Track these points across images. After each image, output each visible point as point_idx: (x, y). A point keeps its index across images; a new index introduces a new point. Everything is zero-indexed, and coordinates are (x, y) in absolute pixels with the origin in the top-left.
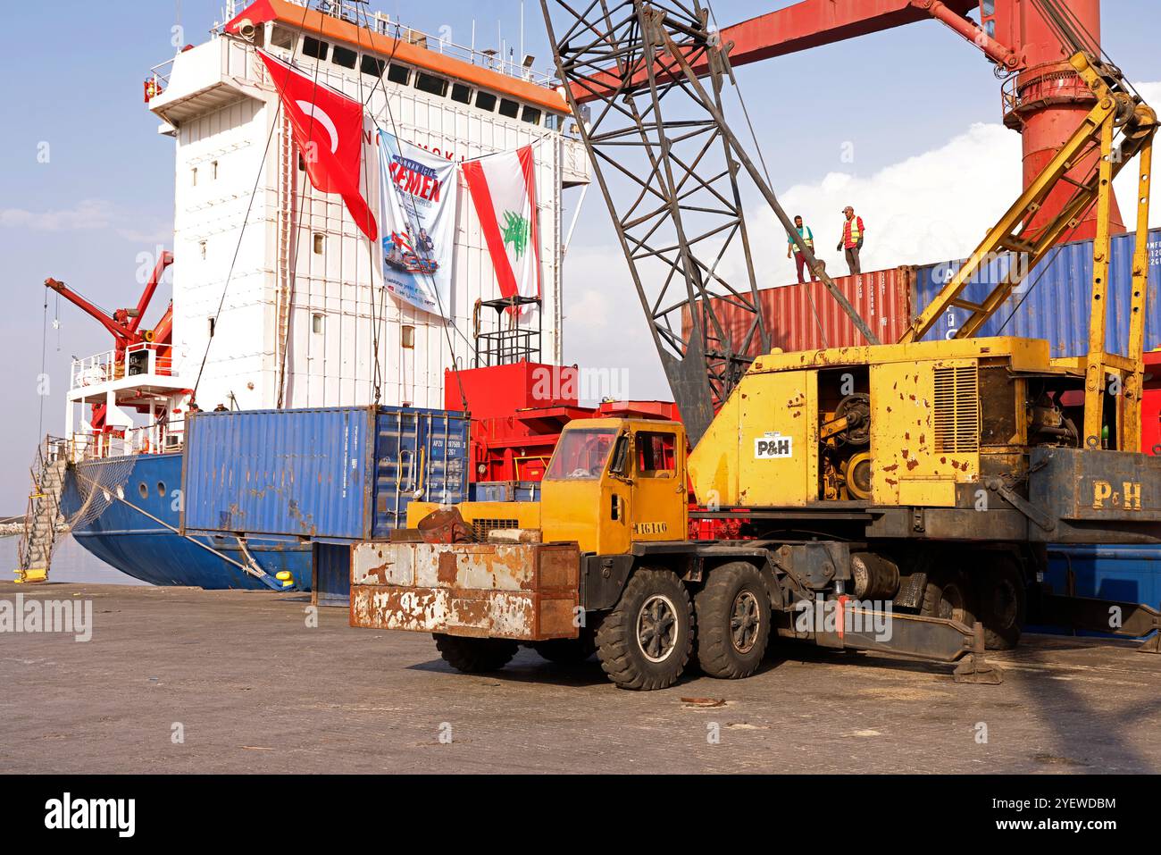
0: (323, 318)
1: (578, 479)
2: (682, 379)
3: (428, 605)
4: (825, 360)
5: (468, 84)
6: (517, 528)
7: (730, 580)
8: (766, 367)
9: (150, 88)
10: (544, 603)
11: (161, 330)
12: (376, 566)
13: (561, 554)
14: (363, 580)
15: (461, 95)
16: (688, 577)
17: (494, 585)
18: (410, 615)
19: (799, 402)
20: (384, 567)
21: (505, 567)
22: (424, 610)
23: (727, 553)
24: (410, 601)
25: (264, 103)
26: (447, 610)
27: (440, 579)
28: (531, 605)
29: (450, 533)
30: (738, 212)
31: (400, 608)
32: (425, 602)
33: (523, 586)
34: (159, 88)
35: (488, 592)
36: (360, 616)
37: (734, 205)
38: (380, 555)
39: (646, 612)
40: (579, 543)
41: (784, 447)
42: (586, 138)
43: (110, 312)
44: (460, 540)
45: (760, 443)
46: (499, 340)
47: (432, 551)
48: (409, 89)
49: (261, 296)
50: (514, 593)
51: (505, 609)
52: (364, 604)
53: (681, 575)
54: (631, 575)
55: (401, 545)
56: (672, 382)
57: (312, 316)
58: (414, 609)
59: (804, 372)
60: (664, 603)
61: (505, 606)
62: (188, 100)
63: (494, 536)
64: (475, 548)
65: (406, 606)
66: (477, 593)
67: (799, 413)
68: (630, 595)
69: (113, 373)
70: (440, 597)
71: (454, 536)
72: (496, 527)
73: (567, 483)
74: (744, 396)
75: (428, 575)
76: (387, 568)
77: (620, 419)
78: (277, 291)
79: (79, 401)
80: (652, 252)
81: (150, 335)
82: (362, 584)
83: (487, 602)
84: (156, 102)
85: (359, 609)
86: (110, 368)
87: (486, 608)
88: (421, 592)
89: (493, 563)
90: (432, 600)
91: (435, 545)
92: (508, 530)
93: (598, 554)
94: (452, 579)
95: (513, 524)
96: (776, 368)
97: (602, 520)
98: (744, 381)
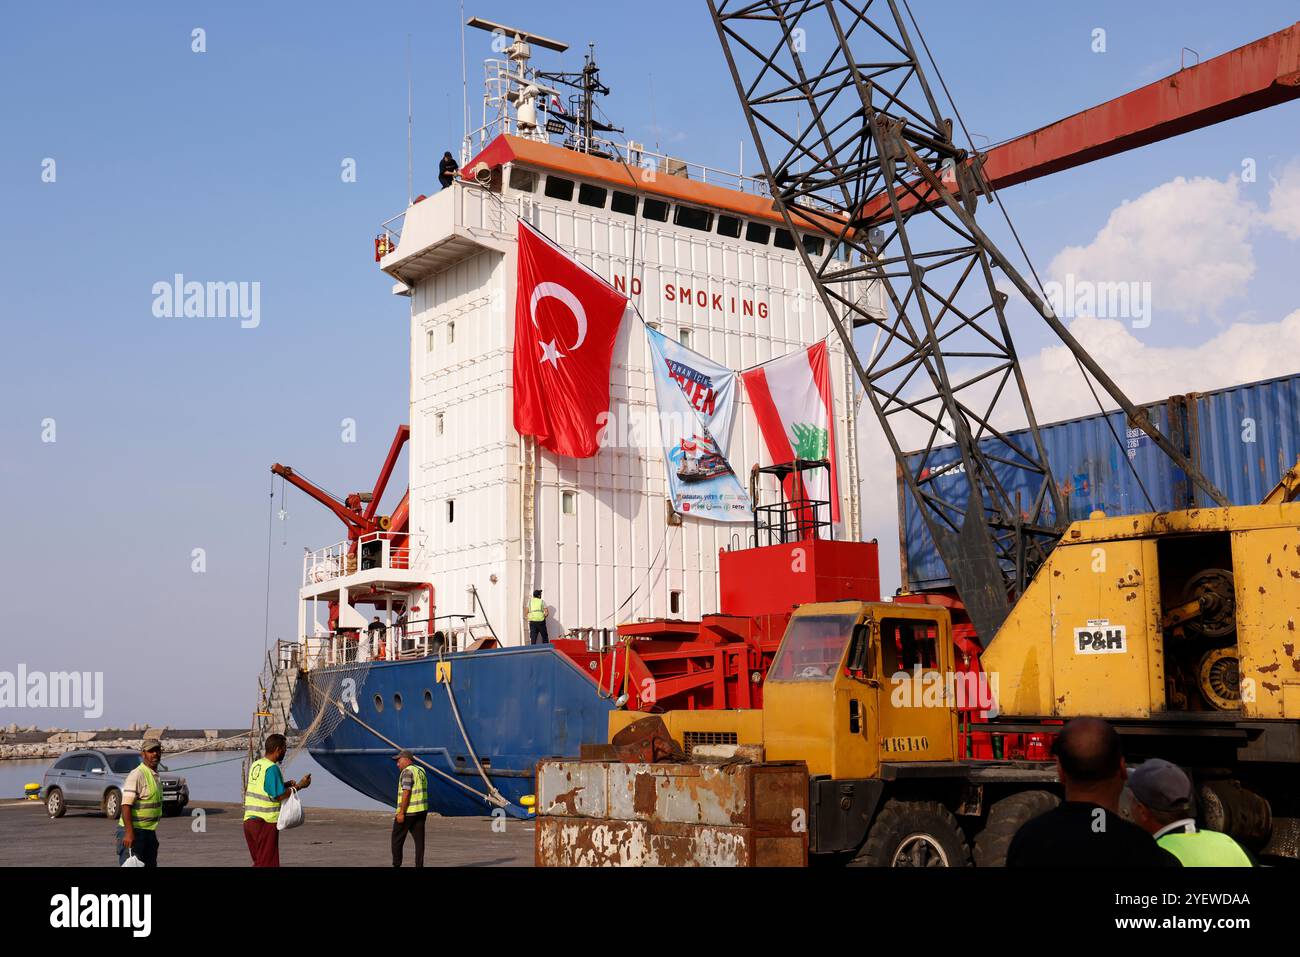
0: (574, 497)
1: (807, 680)
2: (962, 557)
3: (623, 842)
4: (1167, 526)
5: (736, 215)
6: (736, 743)
7: (1021, 816)
8: (1086, 535)
9: (383, 244)
10: (760, 843)
11: (399, 516)
12: (564, 792)
13: (782, 779)
14: (549, 809)
15: (729, 228)
16: (962, 810)
17: (700, 817)
18: (602, 855)
19: (1134, 581)
20: (573, 793)
21: (711, 794)
22: (618, 849)
23: (1016, 778)
24: (603, 836)
25: (503, 254)
26: (645, 850)
27: (637, 809)
28: (744, 845)
29: (651, 750)
30: (1010, 352)
31: (591, 846)
32: (620, 839)
33: (734, 819)
34: (391, 245)
35: (692, 826)
36: (547, 855)
37: (1004, 344)
38: (569, 778)
39: (903, 857)
40: (808, 763)
41: (1115, 639)
42: (815, 276)
43: (341, 497)
44: (663, 759)
45: (1082, 635)
46: (781, 512)
47: (628, 773)
48: (669, 226)
49: (502, 473)
50: (723, 828)
51: (713, 850)
52: (551, 840)
53: (952, 807)
54: (880, 807)
55: (592, 765)
56: (949, 561)
57: (561, 494)
58: (607, 848)
59: (1139, 542)
60: (928, 845)
61: (713, 846)
62: (420, 256)
63: (700, 753)
64: (675, 769)
65: (597, 844)
66: (679, 828)
67: (1134, 596)
68: (880, 834)
69: (345, 567)
70: (637, 832)
71: (655, 753)
72: (703, 742)
73: (794, 684)
74: (1057, 574)
75: (623, 804)
76: (577, 794)
77: (860, 602)
78: (521, 468)
79: (312, 598)
80: (904, 406)
81: (386, 521)
82: (548, 815)
83: (692, 839)
84: (389, 260)
85: (545, 846)
86: (342, 562)
87: (690, 848)
88: (616, 825)
89: (698, 789)
90: (627, 836)
91: (631, 765)
92: (719, 746)
93: (834, 777)
94: (651, 809)
95: (730, 738)
96: (1099, 536)
97: (838, 733)
98: (1057, 554)
